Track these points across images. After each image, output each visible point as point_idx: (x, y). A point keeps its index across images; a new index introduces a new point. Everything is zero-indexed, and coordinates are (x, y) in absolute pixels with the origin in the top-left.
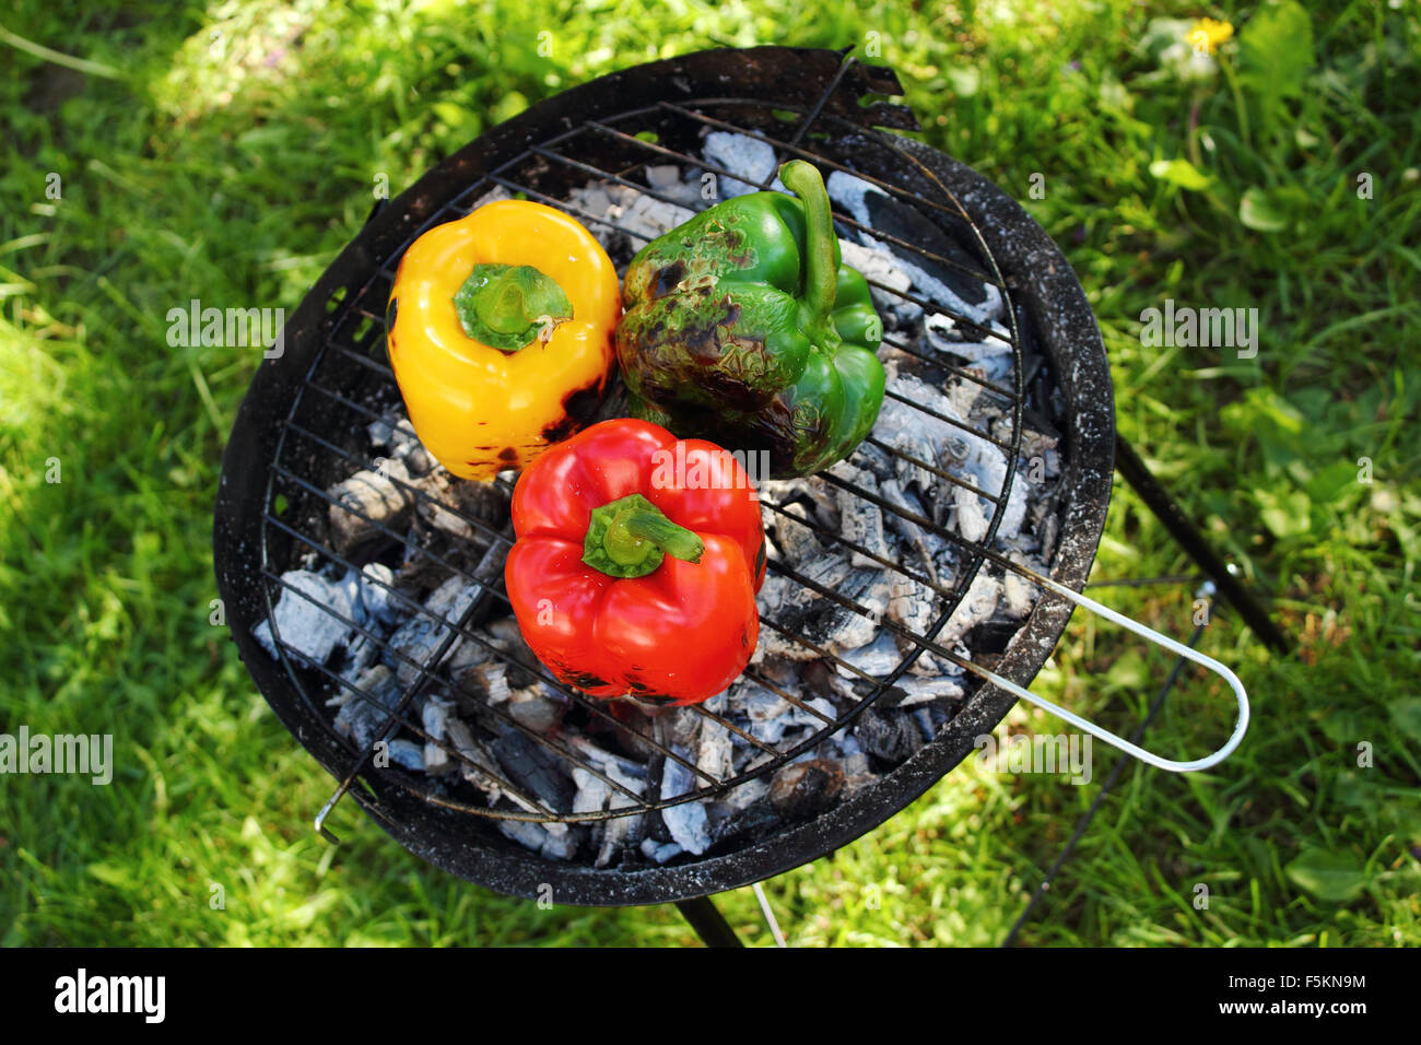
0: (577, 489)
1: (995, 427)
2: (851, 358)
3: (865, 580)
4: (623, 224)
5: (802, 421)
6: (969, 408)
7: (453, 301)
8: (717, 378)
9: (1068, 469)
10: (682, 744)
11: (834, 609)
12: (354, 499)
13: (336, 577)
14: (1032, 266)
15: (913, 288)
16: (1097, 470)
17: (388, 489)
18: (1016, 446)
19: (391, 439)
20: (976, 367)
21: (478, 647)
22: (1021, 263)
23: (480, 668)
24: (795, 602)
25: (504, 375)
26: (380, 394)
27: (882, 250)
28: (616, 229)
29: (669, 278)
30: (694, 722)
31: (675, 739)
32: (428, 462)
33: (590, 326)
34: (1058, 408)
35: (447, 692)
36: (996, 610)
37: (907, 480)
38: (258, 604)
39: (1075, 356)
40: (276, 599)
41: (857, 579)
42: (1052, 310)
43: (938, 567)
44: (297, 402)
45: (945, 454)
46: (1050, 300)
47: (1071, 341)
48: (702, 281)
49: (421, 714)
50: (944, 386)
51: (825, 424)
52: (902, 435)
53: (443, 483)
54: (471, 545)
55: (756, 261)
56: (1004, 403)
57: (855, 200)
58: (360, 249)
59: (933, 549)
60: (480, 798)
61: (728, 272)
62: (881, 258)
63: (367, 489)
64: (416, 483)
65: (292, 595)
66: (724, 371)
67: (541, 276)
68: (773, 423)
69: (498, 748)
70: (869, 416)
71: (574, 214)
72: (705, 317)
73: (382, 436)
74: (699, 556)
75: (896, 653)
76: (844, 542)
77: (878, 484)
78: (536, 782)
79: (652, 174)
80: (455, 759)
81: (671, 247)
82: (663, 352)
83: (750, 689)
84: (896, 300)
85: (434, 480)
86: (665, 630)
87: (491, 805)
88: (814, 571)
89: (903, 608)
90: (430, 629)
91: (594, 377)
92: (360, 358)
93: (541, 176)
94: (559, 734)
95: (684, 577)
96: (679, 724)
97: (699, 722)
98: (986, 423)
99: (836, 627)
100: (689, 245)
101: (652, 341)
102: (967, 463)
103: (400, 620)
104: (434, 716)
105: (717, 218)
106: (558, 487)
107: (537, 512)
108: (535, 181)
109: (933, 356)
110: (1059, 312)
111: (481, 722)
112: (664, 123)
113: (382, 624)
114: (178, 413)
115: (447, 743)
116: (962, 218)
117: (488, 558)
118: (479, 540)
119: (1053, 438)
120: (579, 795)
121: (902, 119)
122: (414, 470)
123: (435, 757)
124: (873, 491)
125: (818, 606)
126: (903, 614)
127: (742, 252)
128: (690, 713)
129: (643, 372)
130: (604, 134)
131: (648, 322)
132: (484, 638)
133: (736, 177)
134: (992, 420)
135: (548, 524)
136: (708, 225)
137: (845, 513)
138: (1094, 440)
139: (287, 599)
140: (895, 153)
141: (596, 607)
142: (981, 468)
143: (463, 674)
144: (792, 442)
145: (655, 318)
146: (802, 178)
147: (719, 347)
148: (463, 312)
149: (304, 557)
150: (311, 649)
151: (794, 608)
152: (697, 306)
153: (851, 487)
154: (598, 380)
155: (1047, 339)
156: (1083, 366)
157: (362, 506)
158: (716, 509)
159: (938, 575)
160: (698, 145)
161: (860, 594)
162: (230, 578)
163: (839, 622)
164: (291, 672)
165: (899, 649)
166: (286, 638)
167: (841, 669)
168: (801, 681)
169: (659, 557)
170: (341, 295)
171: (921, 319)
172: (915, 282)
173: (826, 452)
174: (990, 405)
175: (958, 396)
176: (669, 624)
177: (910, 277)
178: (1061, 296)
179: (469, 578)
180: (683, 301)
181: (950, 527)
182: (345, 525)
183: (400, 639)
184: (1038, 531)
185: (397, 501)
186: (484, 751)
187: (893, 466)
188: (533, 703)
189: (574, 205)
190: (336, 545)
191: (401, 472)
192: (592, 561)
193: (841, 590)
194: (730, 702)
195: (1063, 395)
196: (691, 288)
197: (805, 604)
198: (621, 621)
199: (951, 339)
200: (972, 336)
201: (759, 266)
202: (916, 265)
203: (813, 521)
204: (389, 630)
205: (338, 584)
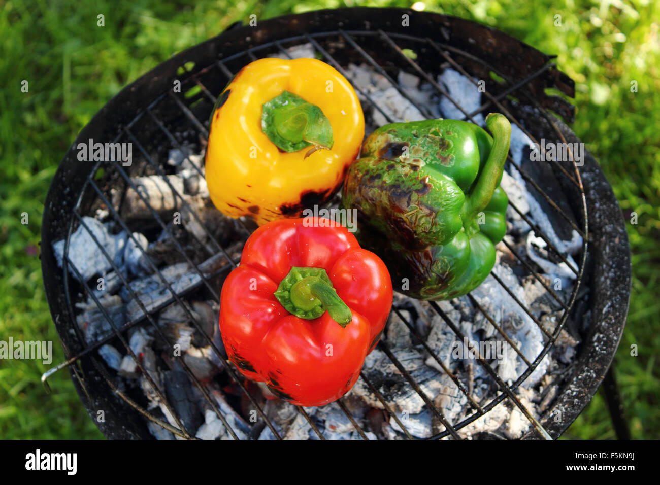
0: (289, 251)
1: (544, 318)
2: (480, 243)
3: (429, 375)
4: (374, 98)
5: (437, 268)
6: (533, 300)
7: (263, 106)
8: (400, 221)
9: (576, 362)
10: (278, 423)
11: (404, 385)
12: (145, 190)
13: (114, 232)
14: (606, 233)
15: (529, 214)
16: (595, 372)
17: (167, 194)
18: (555, 337)
19: (181, 163)
20: (547, 277)
21: (182, 311)
22: (600, 228)
23: (178, 325)
24: (382, 370)
25: (275, 163)
26: (185, 134)
27: (521, 184)
28: (369, 99)
29: (395, 150)
30: (291, 414)
31: (276, 419)
32: (198, 188)
33: (336, 156)
34: (586, 324)
35: (151, 330)
36: (499, 428)
37: (479, 327)
38: (61, 228)
39: (610, 298)
40: (75, 230)
41: (425, 372)
42: (607, 264)
43: (475, 387)
44: (137, 119)
45: (508, 321)
46: (609, 258)
47: (611, 288)
48: (415, 161)
49: (131, 337)
50: (524, 280)
51: (450, 276)
52: (487, 299)
53: (201, 204)
54: (203, 249)
55: (453, 164)
56: (555, 307)
57: (517, 146)
58: (212, 46)
59: (478, 375)
60: (144, 402)
61: (433, 162)
62: (518, 188)
63: (155, 188)
64: (187, 197)
65: (84, 231)
66: (405, 219)
67: (323, 116)
68: (420, 262)
69: (169, 377)
70: (476, 282)
71: (350, 81)
72: (409, 184)
73: (176, 159)
74: (347, 323)
75: (429, 426)
76: (427, 347)
77: (461, 322)
78: (182, 407)
79: (403, 76)
80: (139, 371)
81: (405, 132)
82: (374, 192)
83: (333, 409)
84: (517, 216)
85: (197, 200)
86: (305, 357)
87: (149, 409)
88: (402, 356)
89: (446, 402)
90: (158, 288)
91: (326, 188)
92: (185, 109)
93: (337, 49)
94: (207, 385)
95: (331, 331)
96: (283, 411)
97: (295, 414)
98: (539, 314)
99: (400, 395)
100: (416, 136)
101: (370, 182)
102: (519, 333)
103: (141, 275)
104: (138, 341)
105: (440, 128)
106: (279, 244)
107: (260, 254)
108: (332, 50)
109: (524, 259)
110: (611, 267)
111: (164, 356)
112: (424, 50)
113: (129, 272)
114: (45, 81)
115: (140, 359)
116: (579, 188)
117: (210, 261)
118: (209, 248)
119: (576, 340)
120: (203, 427)
121: (566, 111)
122: (188, 189)
123: (129, 365)
124: (457, 324)
125: (395, 379)
126: (443, 405)
127: (446, 155)
128: (291, 408)
129: (356, 199)
130: (385, 41)
131: (372, 170)
132: (188, 308)
133: (452, 101)
134: (544, 313)
135: (264, 264)
136: (433, 130)
137: (434, 330)
138: (601, 354)
139: (80, 233)
140: (553, 129)
141: (271, 326)
142: (526, 340)
143: (166, 324)
144: (426, 278)
145: (377, 170)
146: (500, 126)
147: (409, 204)
148: (265, 115)
149: (99, 211)
150: (82, 269)
151: (380, 373)
152: (406, 175)
153: (444, 316)
154: (327, 191)
155: (596, 279)
156: (612, 306)
157: (148, 197)
158: (366, 298)
159: (474, 392)
160: (438, 72)
161: (423, 382)
162: (53, 206)
163: (404, 393)
164: (66, 279)
165: (432, 425)
166: (71, 256)
167: (392, 421)
168: (364, 418)
169: (320, 311)
170: (190, 66)
171: (526, 234)
172: (532, 209)
173: (443, 292)
174: (546, 304)
175: (530, 290)
176: (310, 355)
177: (530, 206)
178: (616, 259)
179: (194, 268)
180: (399, 168)
181: (493, 366)
182: (134, 204)
183: (138, 286)
184: (544, 390)
185: (169, 204)
186: (159, 375)
187: (474, 315)
188: (200, 360)
189: (349, 74)
190: (123, 213)
191: (179, 187)
192: (281, 297)
193: (412, 375)
194: (317, 411)
195: (592, 317)
196: (407, 162)
197: (388, 374)
198: (283, 340)
199: (540, 255)
200: (552, 258)
201: (453, 167)
202: (537, 200)
203: (412, 325)
204: (132, 277)
205: (113, 236)
